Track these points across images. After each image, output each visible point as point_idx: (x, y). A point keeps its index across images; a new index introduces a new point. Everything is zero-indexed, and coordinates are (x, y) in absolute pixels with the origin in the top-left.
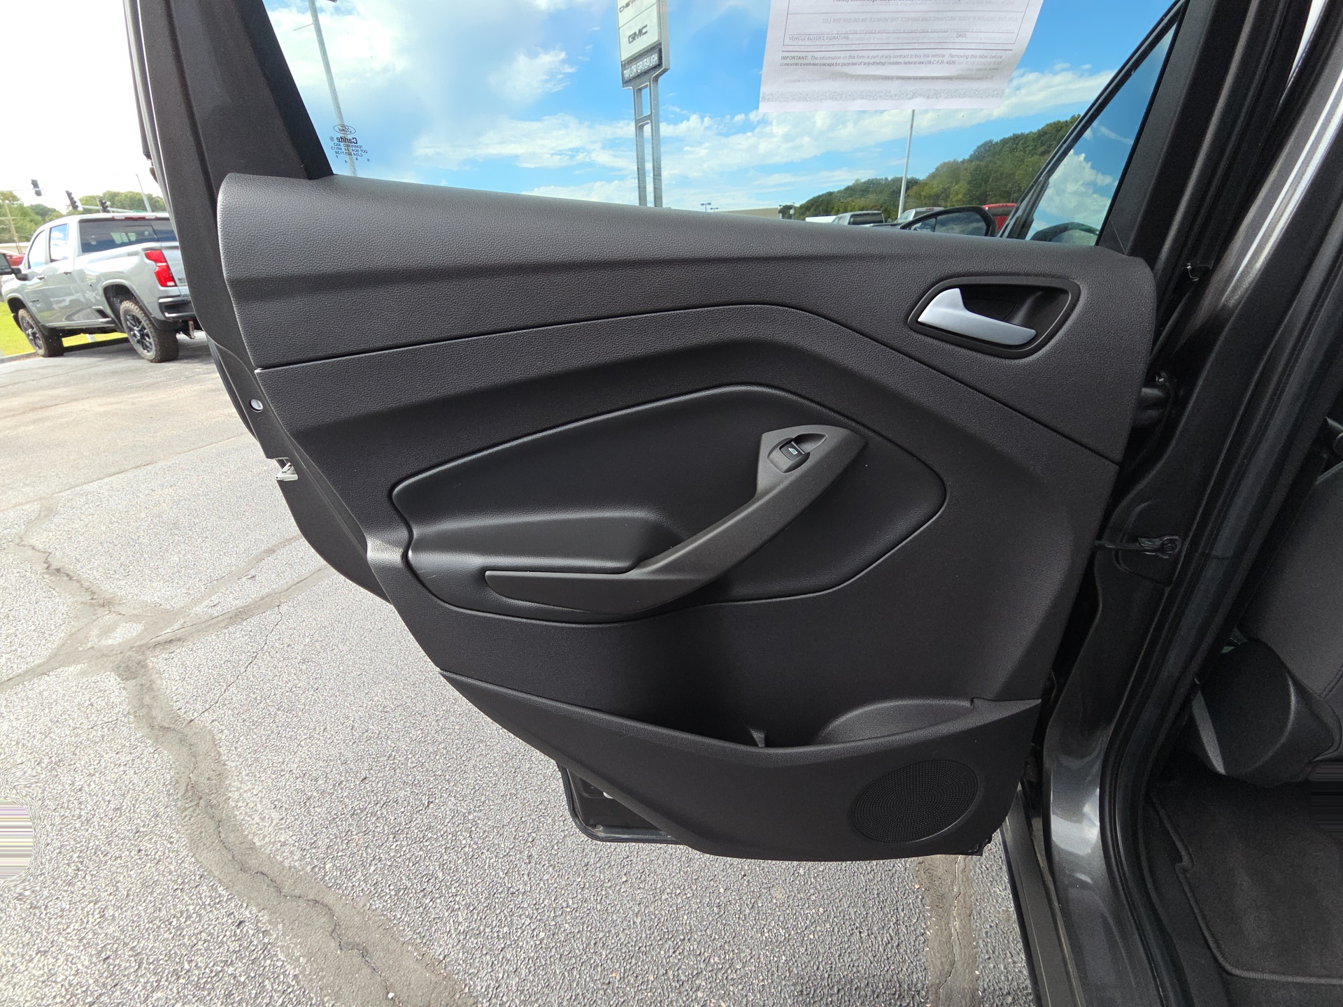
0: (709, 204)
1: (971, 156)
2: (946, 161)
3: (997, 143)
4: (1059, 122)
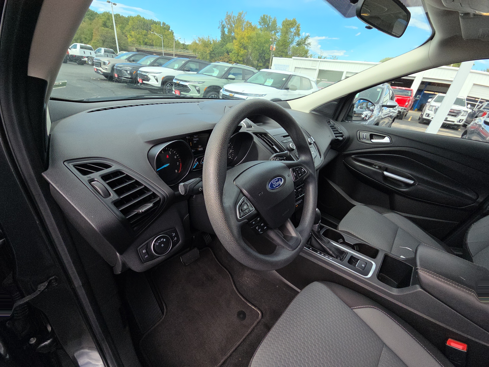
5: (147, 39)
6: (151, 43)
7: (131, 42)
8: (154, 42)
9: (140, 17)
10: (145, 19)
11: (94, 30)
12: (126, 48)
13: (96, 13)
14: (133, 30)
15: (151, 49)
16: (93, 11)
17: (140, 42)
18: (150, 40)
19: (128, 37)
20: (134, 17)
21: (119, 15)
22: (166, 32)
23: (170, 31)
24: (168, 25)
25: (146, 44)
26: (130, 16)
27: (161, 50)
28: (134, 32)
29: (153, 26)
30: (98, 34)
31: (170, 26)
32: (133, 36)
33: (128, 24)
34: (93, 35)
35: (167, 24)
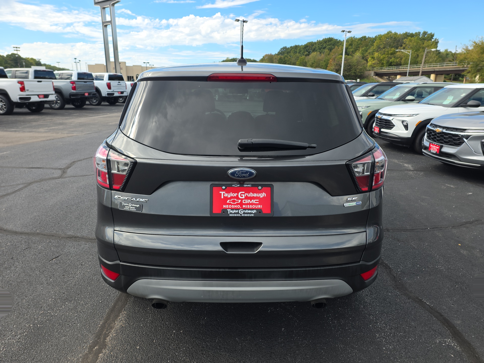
0: (148, 63)
1: (278, 52)
2: (267, 54)
3: (288, 48)
4: (312, 42)
5: (393, 59)
6: (398, 62)
7: (371, 65)
8: (403, 60)
9: (391, 32)
10: (397, 34)
11: (331, 60)
12: (361, 74)
13: (340, 40)
14: (378, 51)
15: (395, 70)
16: (336, 39)
17: (383, 64)
18: (397, 58)
19: (368, 60)
20: (383, 35)
21: (365, 37)
22: (425, 44)
23: (433, 40)
24: (431, 33)
25: (390, 64)
26: (378, 35)
27: (405, 69)
28: (377, 53)
29: (406, 41)
30: (333, 64)
31: (434, 34)
32: (375, 58)
33: (373, 45)
34: (328, 65)
35: (429, 32)
